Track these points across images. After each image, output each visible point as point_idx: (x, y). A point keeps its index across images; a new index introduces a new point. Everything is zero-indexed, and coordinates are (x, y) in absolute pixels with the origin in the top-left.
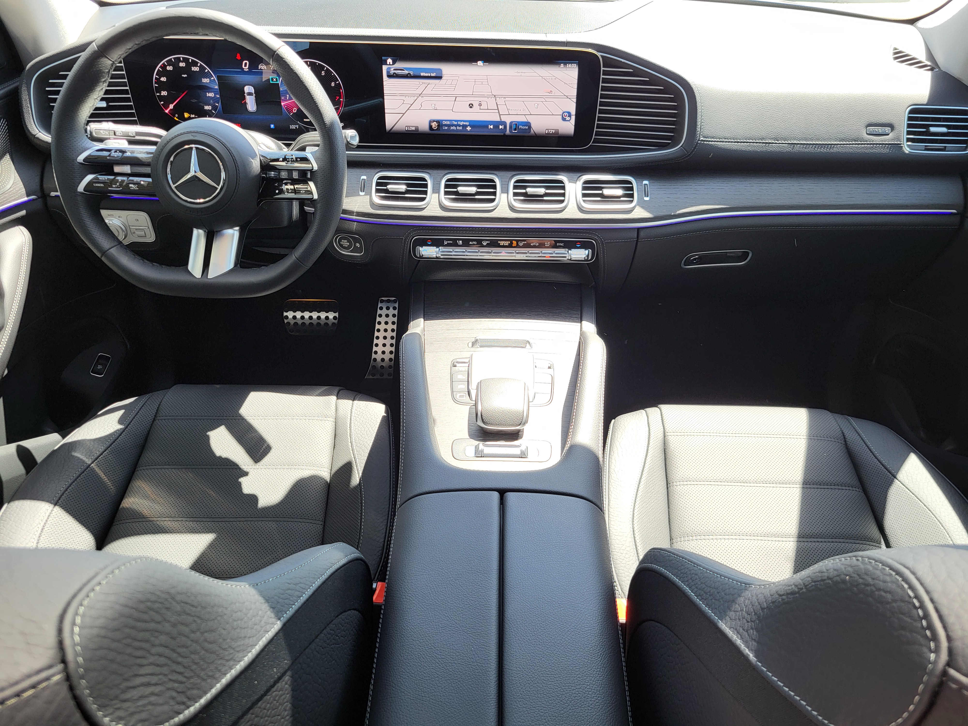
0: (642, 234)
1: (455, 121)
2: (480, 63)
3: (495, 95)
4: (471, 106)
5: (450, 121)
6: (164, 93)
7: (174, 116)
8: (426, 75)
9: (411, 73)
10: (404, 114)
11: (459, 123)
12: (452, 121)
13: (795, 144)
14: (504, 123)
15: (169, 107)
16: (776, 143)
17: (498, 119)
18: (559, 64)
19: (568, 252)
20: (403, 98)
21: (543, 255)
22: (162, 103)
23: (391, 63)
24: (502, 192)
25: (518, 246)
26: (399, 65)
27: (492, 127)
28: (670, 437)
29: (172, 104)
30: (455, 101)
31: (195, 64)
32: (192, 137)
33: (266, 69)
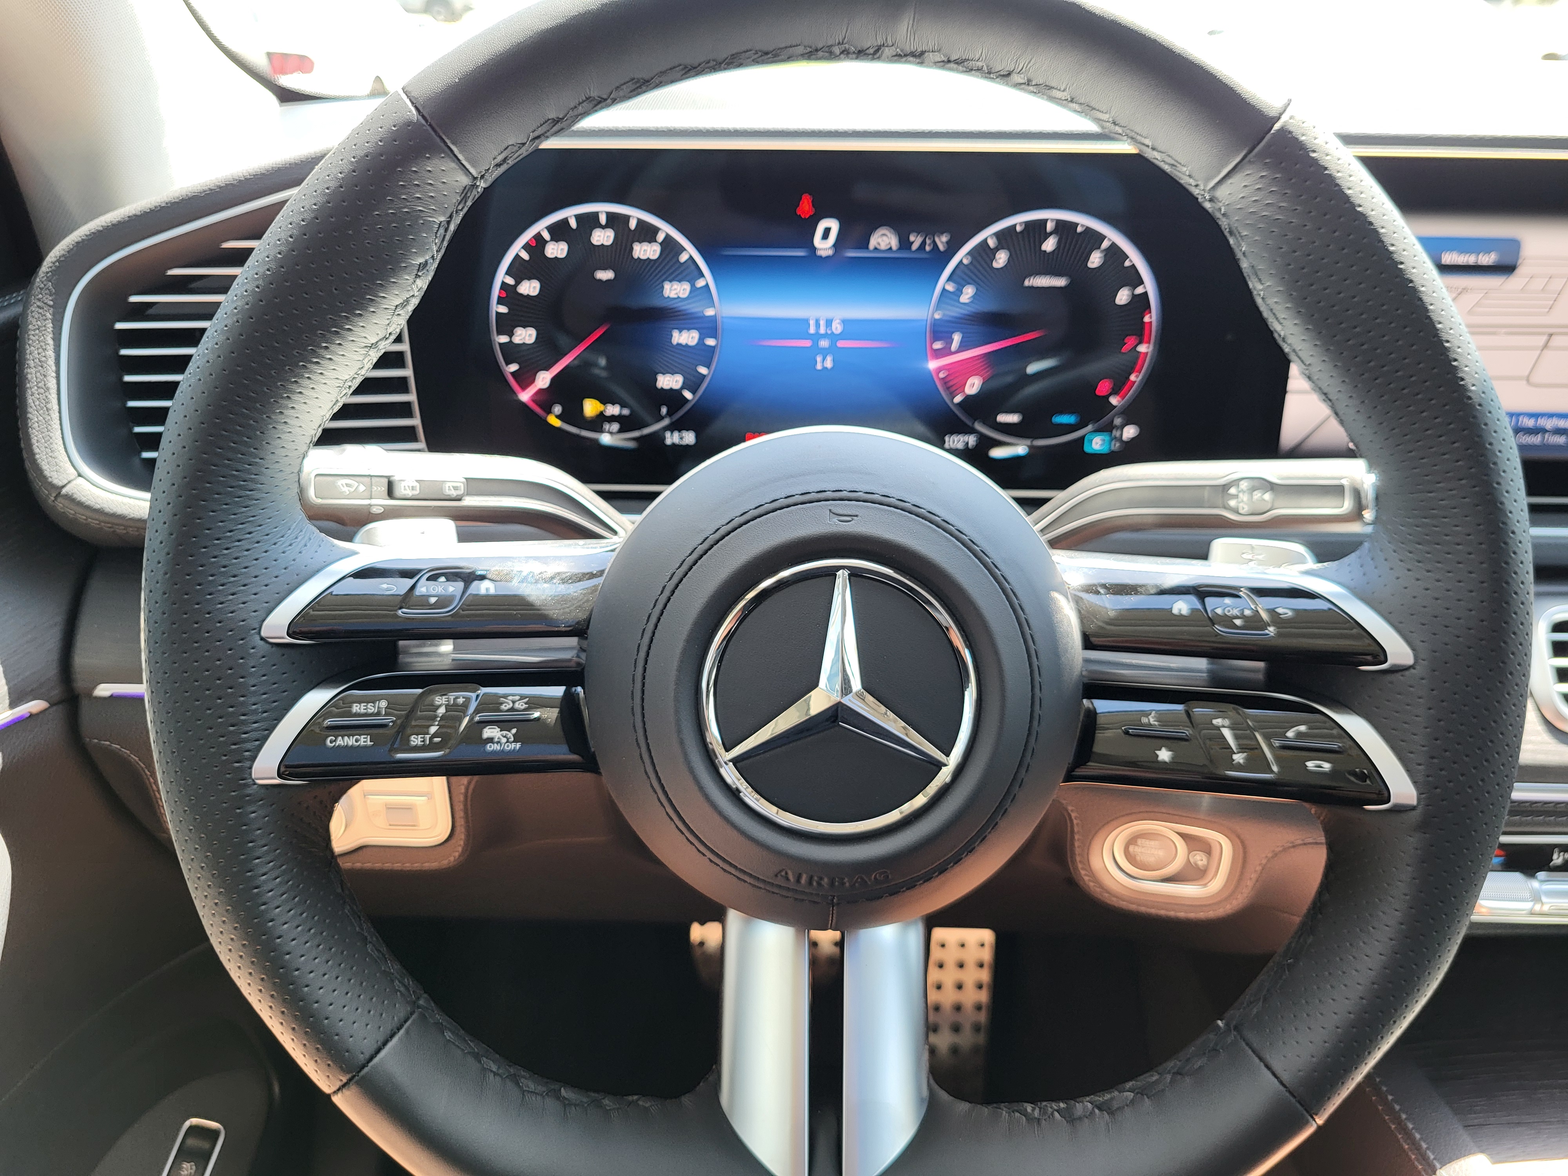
1: (1531, 415)
6: (525, 336)
7: (549, 412)
15: (532, 381)
22: (514, 367)
29: (547, 368)
30: (1545, 347)
31: (647, 233)
32: (835, 519)
33: (894, 248)
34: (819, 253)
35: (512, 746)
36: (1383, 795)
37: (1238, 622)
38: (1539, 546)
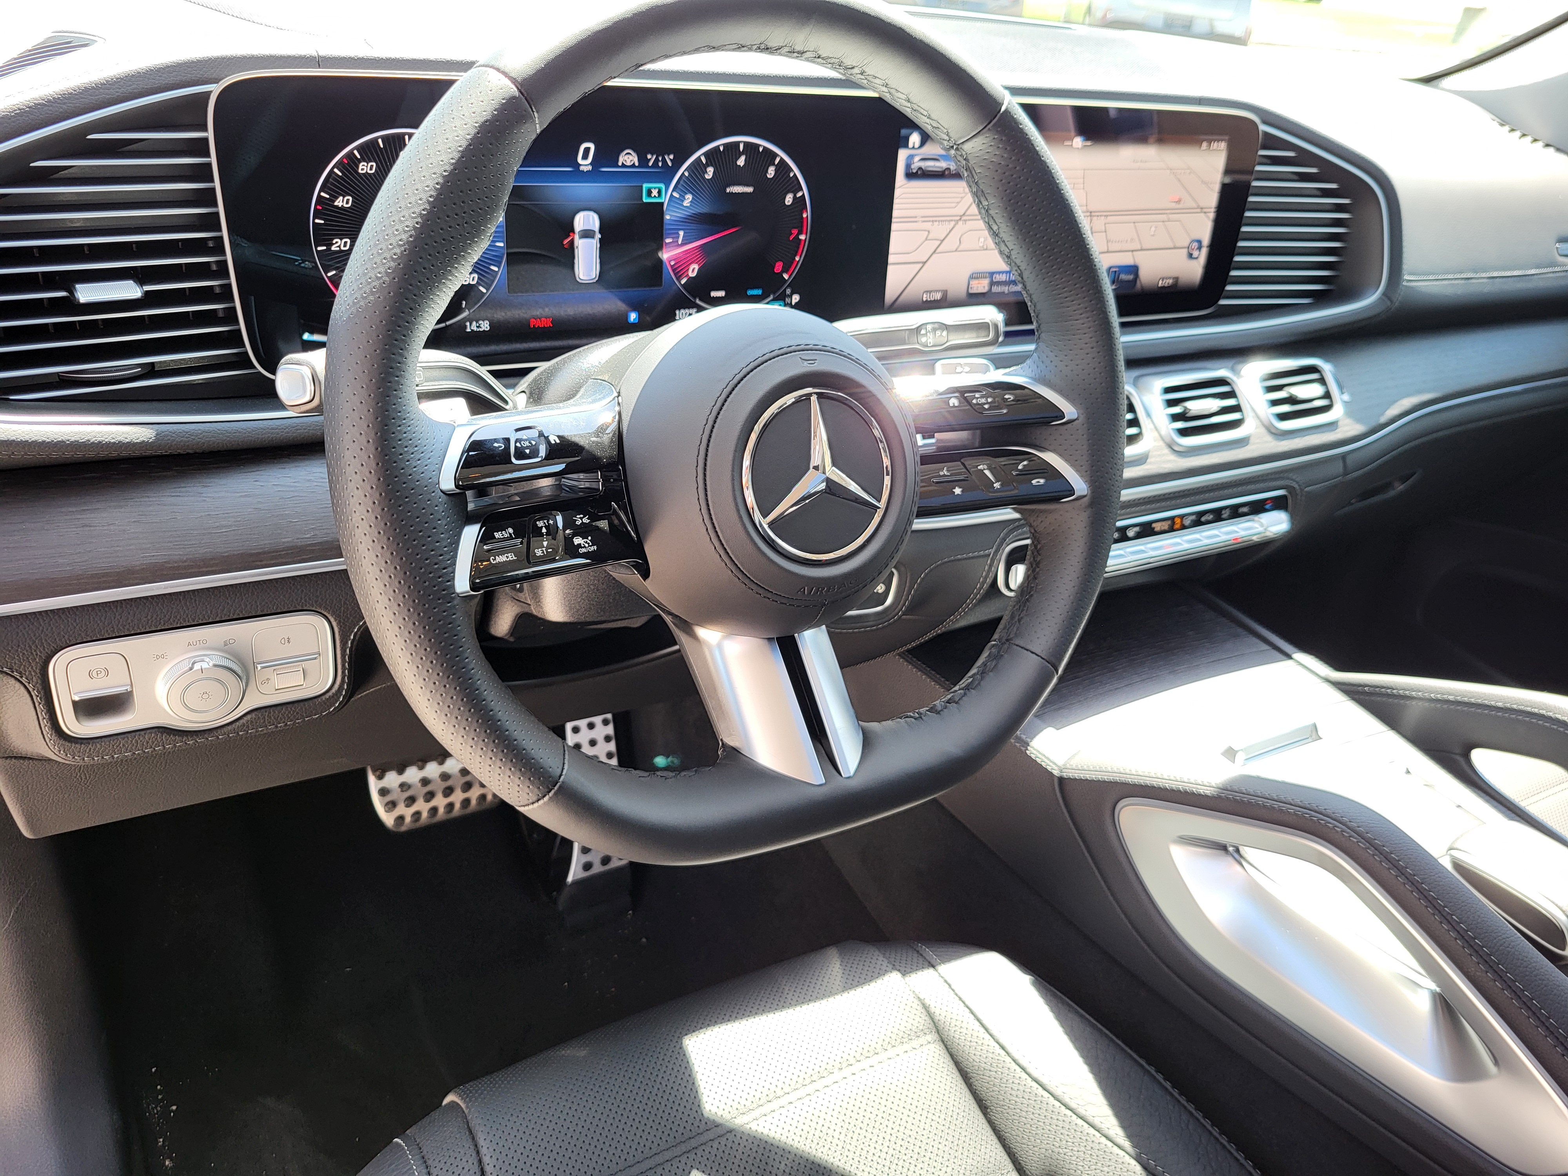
2: (1077, 142)
6: (341, 244)
9: (952, 168)
10: (924, 263)
18: (1199, 143)
20: (929, 226)
21: (1225, 537)
22: (331, 272)
23: (916, 145)
25: (1183, 527)
32: (806, 363)
33: (637, 164)
34: (582, 168)
35: (592, 549)
36: (1071, 492)
37: (986, 406)
38: (1127, 346)
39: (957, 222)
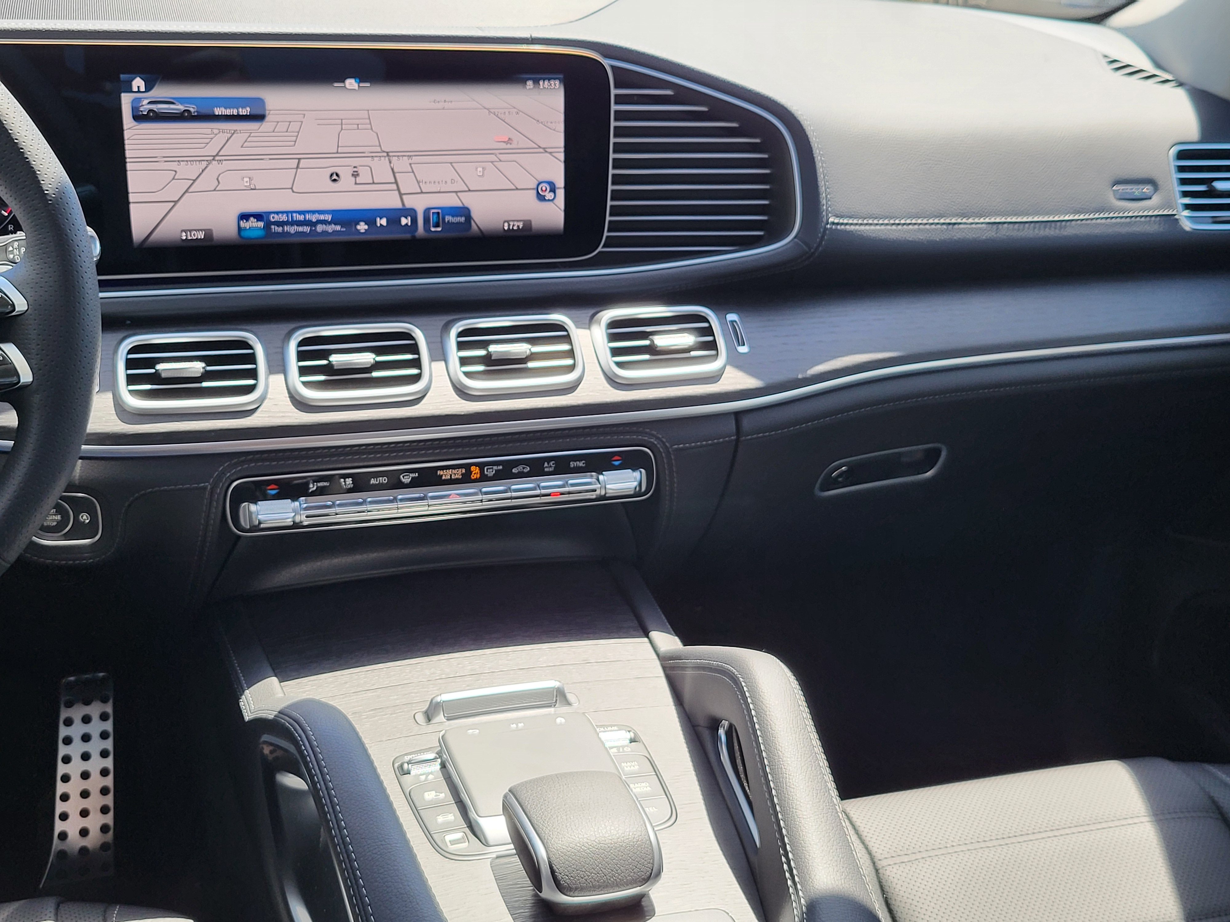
0: (747, 423)
1: (300, 213)
2: (351, 83)
3: (387, 153)
4: (335, 178)
5: (287, 213)
8: (228, 112)
9: (192, 110)
10: (176, 202)
11: (308, 217)
12: (292, 212)
13: (999, 223)
14: (411, 213)
16: (965, 223)
17: (398, 205)
18: (524, 82)
19: (598, 480)
20: (173, 166)
21: (544, 491)
23: (143, 89)
24: (433, 358)
25: (484, 478)
26: (161, 92)
27: (384, 222)
28: (889, 868)
30: (298, 167)
39: (209, 162)
